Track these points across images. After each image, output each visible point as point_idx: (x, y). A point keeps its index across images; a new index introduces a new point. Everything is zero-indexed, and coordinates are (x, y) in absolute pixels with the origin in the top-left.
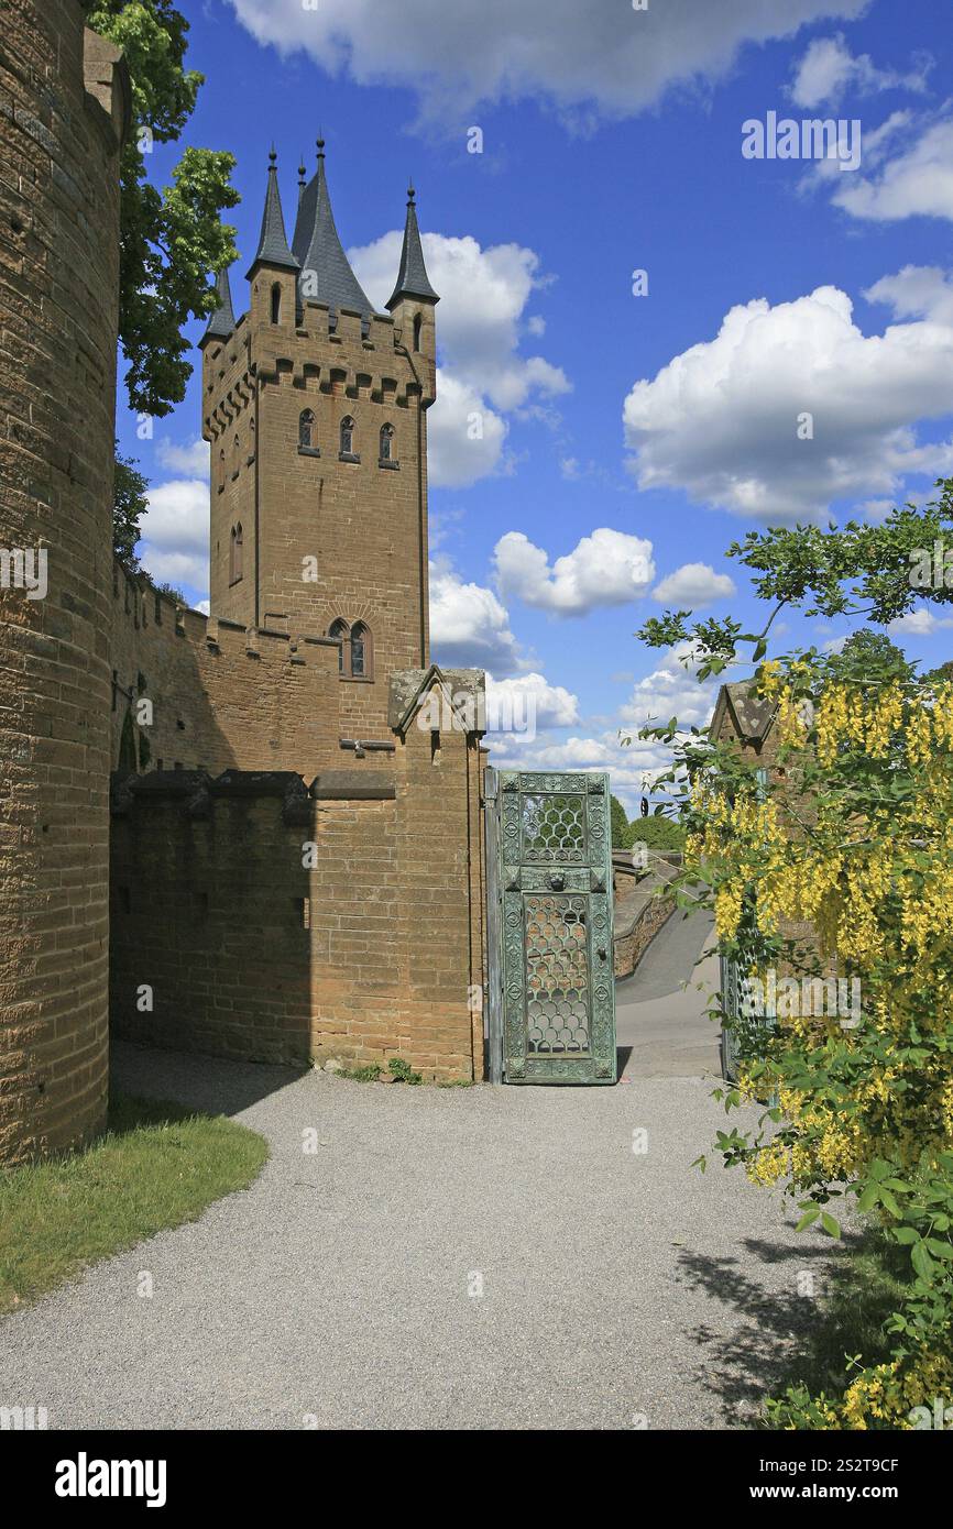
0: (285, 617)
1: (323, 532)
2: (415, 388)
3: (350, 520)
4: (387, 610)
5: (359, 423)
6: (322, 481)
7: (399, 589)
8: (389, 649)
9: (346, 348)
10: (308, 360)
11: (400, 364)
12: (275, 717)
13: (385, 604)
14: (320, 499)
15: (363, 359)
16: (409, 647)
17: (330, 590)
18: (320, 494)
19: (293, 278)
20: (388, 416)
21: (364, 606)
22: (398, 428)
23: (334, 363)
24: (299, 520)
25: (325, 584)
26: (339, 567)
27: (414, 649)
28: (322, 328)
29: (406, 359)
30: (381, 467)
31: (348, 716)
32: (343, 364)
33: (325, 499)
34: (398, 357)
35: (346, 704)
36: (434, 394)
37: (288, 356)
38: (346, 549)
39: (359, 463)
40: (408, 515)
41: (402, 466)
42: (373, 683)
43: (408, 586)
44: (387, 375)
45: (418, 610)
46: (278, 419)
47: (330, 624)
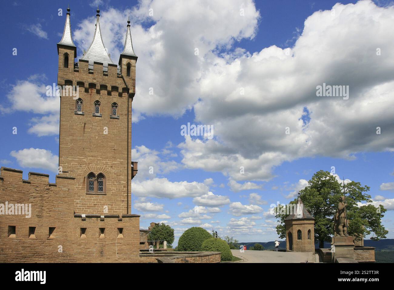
0: (67, 172)
1: (85, 142)
2: (126, 90)
3: (97, 137)
4: (113, 169)
5: (103, 102)
6: (85, 123)
7: (118, 161)
8: (114, 182)
9: (96, 75)
10: (78, 80)
11: (120, 81)
12: (40, 206)
13: (112, 167)
14: (84, 130)
15: (103, 80)
16: (122, 182)
17: (87, 162)
18: (84, 128)
19: (73, 52)
20: (115, 100)
21: (102, 168)
22: (119, 104)
23: (91, 81)
24: (74, 138)
25: (85, 160)
26: (92, 154)
27: (124, 182)
28: (85, 69)
29: (122, 79)
30: (111, 118)
31: (95, 207)
32: (95, 81)
33: (86, 130)
34: (118, 79)
35: (94, 202)
36: (134, 91)
37: (71, 79)
38: (95, 148)
39: (101, 117)
40: (123, 135)
41: (120, 118)
42: (106, 195)
43: (122, 160)
44: (114, 85)
45: (126, 168)
46: (66, 102)
47: (87, 174)
